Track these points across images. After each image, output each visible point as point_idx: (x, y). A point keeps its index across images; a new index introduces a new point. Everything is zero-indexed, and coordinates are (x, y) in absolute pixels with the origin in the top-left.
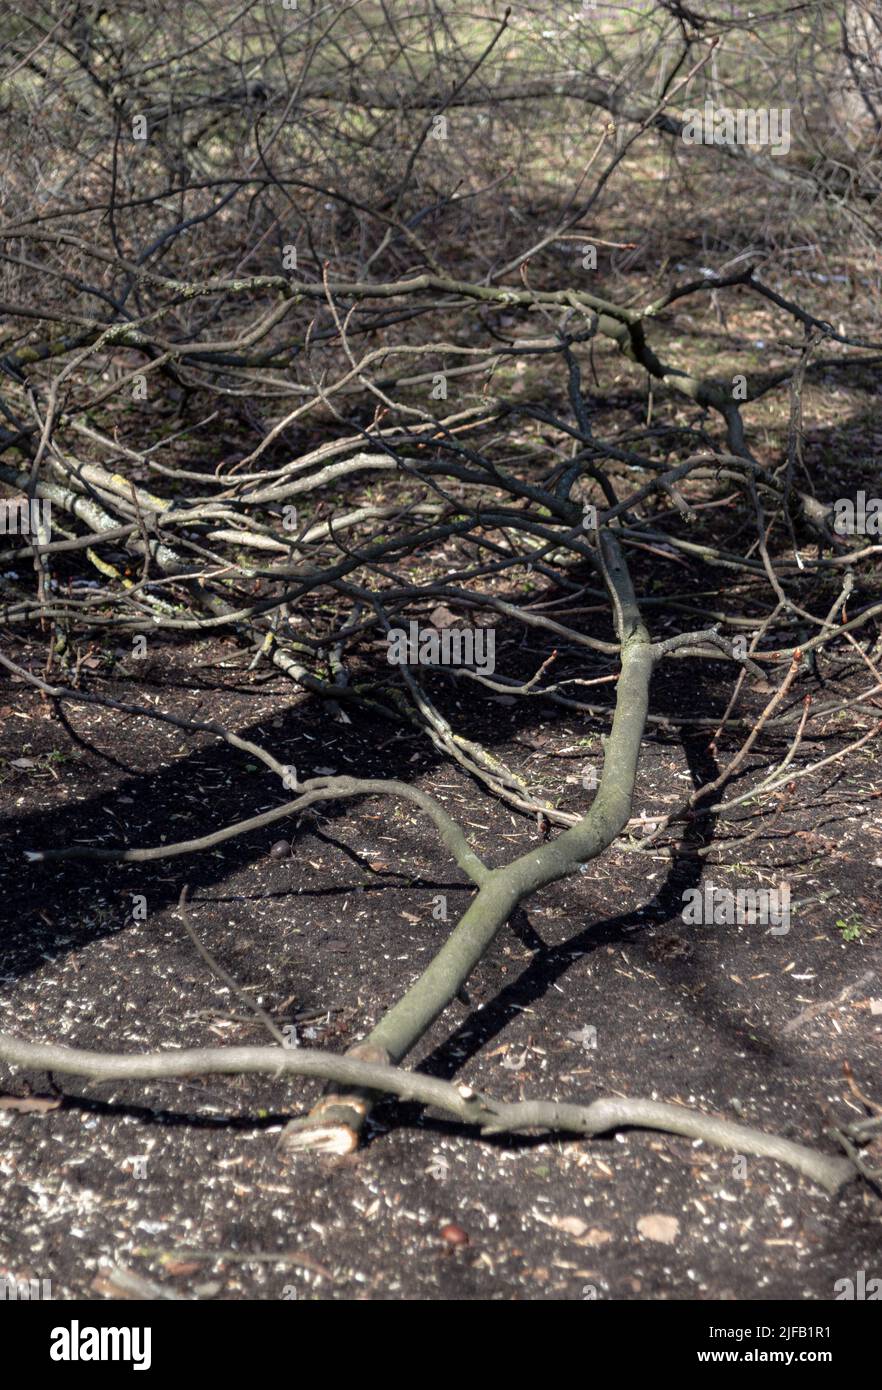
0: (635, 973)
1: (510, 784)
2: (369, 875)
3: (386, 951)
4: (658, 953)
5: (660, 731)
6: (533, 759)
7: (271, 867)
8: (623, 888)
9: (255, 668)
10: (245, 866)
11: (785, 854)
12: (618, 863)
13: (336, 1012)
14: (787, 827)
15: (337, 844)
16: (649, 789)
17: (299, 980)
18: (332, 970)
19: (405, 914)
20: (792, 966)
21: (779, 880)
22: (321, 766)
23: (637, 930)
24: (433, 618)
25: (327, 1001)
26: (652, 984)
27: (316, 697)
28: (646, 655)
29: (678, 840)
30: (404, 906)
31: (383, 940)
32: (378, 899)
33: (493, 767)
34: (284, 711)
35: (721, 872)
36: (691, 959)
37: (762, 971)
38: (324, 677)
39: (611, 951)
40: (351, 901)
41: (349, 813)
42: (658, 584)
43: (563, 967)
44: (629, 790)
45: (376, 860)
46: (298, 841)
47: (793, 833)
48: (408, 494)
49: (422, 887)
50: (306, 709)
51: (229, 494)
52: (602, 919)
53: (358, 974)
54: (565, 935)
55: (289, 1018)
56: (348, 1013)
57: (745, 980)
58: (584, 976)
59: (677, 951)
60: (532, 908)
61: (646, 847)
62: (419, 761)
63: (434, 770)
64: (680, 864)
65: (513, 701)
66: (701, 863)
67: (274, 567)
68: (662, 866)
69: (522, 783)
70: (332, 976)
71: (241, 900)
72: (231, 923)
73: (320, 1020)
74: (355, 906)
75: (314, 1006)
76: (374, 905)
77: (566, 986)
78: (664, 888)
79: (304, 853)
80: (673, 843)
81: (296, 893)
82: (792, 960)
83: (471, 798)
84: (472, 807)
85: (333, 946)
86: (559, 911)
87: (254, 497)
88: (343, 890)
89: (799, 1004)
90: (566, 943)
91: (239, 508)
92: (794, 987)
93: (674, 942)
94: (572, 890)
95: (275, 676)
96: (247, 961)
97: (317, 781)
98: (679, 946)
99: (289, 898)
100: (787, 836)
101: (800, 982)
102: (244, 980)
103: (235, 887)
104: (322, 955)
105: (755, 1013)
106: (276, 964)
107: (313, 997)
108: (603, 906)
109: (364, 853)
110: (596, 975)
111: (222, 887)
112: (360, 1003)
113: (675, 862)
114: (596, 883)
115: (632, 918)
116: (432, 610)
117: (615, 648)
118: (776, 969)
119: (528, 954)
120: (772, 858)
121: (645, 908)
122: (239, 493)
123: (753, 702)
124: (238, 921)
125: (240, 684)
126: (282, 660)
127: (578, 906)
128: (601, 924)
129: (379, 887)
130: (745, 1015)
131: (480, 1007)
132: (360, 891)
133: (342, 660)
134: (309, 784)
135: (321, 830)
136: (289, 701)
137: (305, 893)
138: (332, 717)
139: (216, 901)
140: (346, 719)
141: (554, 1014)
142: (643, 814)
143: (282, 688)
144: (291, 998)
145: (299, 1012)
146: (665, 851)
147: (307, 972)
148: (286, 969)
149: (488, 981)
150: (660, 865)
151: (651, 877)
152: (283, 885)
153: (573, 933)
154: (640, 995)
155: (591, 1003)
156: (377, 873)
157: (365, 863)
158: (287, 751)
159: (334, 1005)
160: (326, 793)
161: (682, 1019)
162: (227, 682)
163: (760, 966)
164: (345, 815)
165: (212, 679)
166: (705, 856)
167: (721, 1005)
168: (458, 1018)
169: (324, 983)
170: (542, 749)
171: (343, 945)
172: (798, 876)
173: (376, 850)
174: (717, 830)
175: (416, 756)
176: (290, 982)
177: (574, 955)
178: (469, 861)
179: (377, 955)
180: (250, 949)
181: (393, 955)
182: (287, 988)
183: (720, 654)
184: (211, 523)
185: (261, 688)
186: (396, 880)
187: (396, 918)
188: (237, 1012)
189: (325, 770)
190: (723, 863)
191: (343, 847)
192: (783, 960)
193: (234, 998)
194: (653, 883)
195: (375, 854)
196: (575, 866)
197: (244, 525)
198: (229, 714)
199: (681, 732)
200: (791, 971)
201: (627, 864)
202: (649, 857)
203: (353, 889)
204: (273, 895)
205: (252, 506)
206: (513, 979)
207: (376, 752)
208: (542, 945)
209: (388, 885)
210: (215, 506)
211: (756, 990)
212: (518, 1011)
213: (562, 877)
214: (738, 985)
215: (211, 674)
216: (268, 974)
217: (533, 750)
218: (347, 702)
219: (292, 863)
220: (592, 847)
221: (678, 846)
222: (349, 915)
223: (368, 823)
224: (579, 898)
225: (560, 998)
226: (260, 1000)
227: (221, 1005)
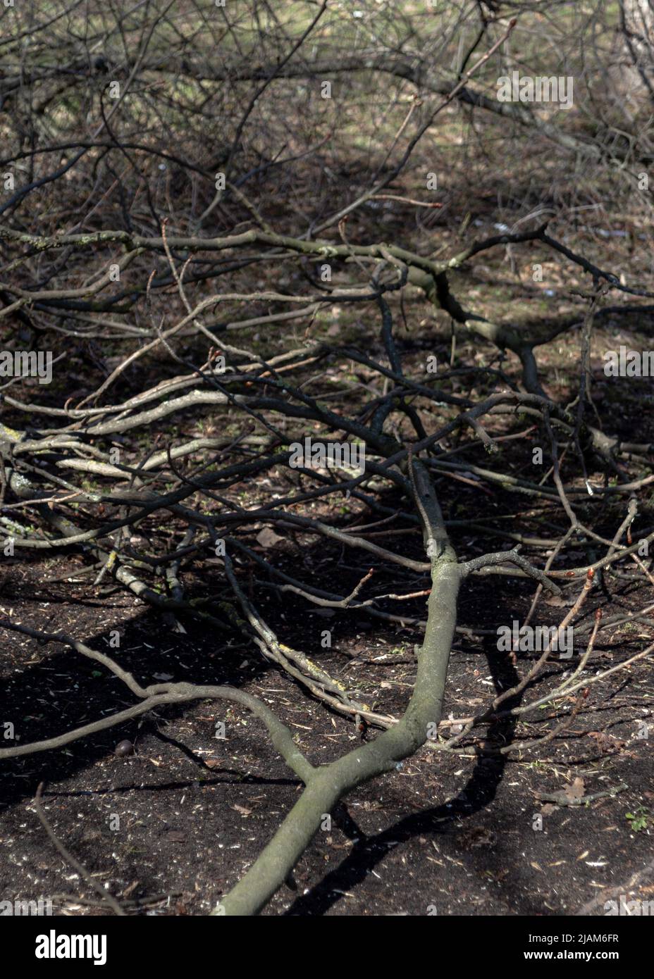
0: (445, 860)
1: (330, 689)
2: (204, 771)
3: (220, 841)
4: (466, 842)
5: (465, 641)
6: (350, 666)
7: (115, 764)
8: (433, 783)
9: (100, 583)
10: (93, 763)
11: (578, 752)
12: (428, 760)
13: (175, 896)
14: (580, 728)
15: (175, 743)
16: (456, 693)
17: (142, 867)
18: (172, 858)
19: (237, 807)
20: (586, 854)
21: (573, 776)
22: (160, 672)
23: (446, 822)
24: (259, 538)
25: (167, 886)
26: (460, 871)
27: (155, 608)
28: (454, 573)
29: (483, 739)
30: (236, 799)
31: (218, 831)
32: (211, 793)
33: (315, 674)
34: (126, 622)
35: (521, 769)
36: (495, 848)
37: (559, 859)
38: (162, 591)
39: (423, 840)
40: (188, 795)
41: (186, 715)
42: (461, 508)
43: (379, 856)
44: (440, 695)
45: (210, 758)
46: (140, 740)
47: (586, 733)
48: (236, 426)
49: (252, 783)
50: (145, 621)
51: (76, 426)
52: (415, 811)
53: (195, 862)
54: (381, 826)
55: (133, 902)
56: (187, 897)
57: (544, 867)
58: (399, 863)
59: (483, 840)
60: (351, 801)
61: (454, 746)
62: (248, 668)
63: (262, 676)
64: (484, 761)
65: (332, 613)
66: (504, 760)
67: (116, 492)
68: (468, 763)
69: (341, 688)
70: (172, 864)
71: (89, 794)
72: (80, 815)
73: (161, 904)
74: (191, 800)
75: (155, 891)
76: (210, 798)
77: (383, 872)
78: (470, 782)
79: (145, 751)
80: (477, 743)
81: (138, 788)
82: (587, 848)
83: (296, 701)
84: (296, 710)
85: (173, 836)
86: (376, 804)
87: (100, 429)
88: (181, 785)
89: (592, 888)
90: (383, 834)
91: (85, 438)
92: (588, 873)
93: (480, 833)
94: (388, 785)
95: (118, 591)
96: (95, 850)
97: (158, 687)
98: (484, 836)
99: (132, 792)
100: (580, 736)
101: (593, 869)
102: (92, 867)
103: (83, 782)
104: (162, 845)
105: (554, 897)
106: (121, 852)
107: (155, 883)
108: (415, 799)
109: (200, 752)
110: (410, 862)
111: (71, 782)
112: (198, 888)
113: (479, 759)
114: (408, 778)
115: (442, 810)
116: (258, 531)
117: (425, 566)
118: (571, 857)
119: (349, 843)
120: (567, 756)
121: (453, 802)
122: (85, 425)
123: (547, 615)
124: (86, 814)
125: (86, 597)
126: (125, 576)
127: (393, 799)
128: (413, 815)
129: (213, 782)
130: (544, 899)
131: (306, 891)
132: (196, 786)
133: (178, 576)
134: (151, 690)
135: (160, 730)
136: (130, 613)
137: (146, 787)
138: (170, 627)
139: (66, 795)
140: (182, 630)
141: (372, 898)
142: (451, 717)
143: (124, 602)
144: (135, 884)
145: (142, 896)
146: (471, 749)
147: (148, 859)
148: (130, 857)
149: (313, 868)
150: (466, 762)
151: (458, 773)
152: (127, 780)
153: (389, 825)
154: (449, 881)
155: (406, 888)
156: (211, 770)
157: (200, 761)
158: (129, 659)
159: (174, 890)
160: (167, 698)
161: (488, 903)
162: (74, 596)
163: (557, 854)
164: (182, 717)
165: (61, 593)
166: (507, 754)
167: (523, 890)
168: (286, 902)
169: (165, 870)
170: (358, 657)
171: (181, 835)
172: (591, 772)
173: (210, 748)
174: (518, 730)
175: (246, 663)
176: (133, 869)
177: (390, 844)
178: (297, 760)
179: (212, 844)
180: (97, 839)
181: (227, 844)
182: (131, 874)
183: (520, 572)
184: (59, 453)
185: (105, 602)
186: (229, 776)
187: (229, 810)
188: (86, 897)
189: (164, 676)
190: (523, 761)
191: (180, 746)
192: (578, 849)
193: (83, 884)
194: (460, 778)
195: (209, 752)
196: (392, 764)
197: (89, 454)
198: (76, 625)
199: (483, 642)
200: (585, 859)
201: (437, 761)
202: (456, 755)
203: (190, 784)
204: (117, 790)
205: (95, 437)
206: (336, 866)
207: (210, 660)
208: (361, 835)
209: (221, 781)
210: (64, 437)
211: (554, 876)
212: (340, 896)
213: (378, 774)
214: (537, 871)
215: (59, 588)
216: (114, 861)
217: (351, 657)
218: (182, 614)
219: (134, 760)
220: (407, 746)
221: (482, 745)
222: (186, 808)
223: (203, 724)
224: (394, 792)
225: (377, 883)
226: (107, 885)
227: (71, 890)
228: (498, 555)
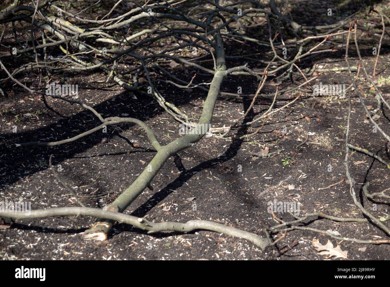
0: (213, 178)
1: (183, 117)
2: (132, 148)
3: (132, 173)
4: (222, 171)
5: (236, 99)
6: (194, 109)
7: (101, 146)
8: (215, 150)
9: (108, 82)
10: (93, 146)
11: (269, 138)
12: (214, 142)
13: (111, 193)
14: (271, 129)
15: (124, 138)
16: (230, 117)
17: (102, 183)
18: (113, 180)
19: (141, 161)
20: (265, 174)
21: (266, 146)
22: (124, 113)
23: (216, 164)
24: (170, 64)
25: (109, 190)
26: (218, 182)
27: (127, 91)
28: (221, 74)
29: (235, 134)
30: (141, 158)
31: (132, 169)
32: (133, 156)
33: (178, 112)
34: (117, 96)
35: (247, 144)
36: (232, 173)
37: (255, 177)
38: (131, 84)
39: (206, 171)
40: (124, 157)
41: (130, 128)
43: (190, 177)
45: (136, 143)
46: (111, 137)
47: (273, 131)
48: (170, 25)
49: (149, 152)
50: (123, 95)
51: (102, 27)
52: (205, 160)
53: (121, 181)
54: (192, 166)
55: (95, 196)
56: (116, 194)
57: (249, 179)
58: (196, 180)
59: (228, 170)
60: (183, 157)
61: (224, 137)
62: (157, 111)
63: (161, 114)
64: (235, 142)
65: (192, 90)
66: (242, 141)
67: (114, 49)
68: (228, 143)
69: (186, 117)
70: (113, 182)
71: (89, 157)
72: (84, 165)
73: (105, 196)
74: (125, 158)
75: (104, 192)
76: (132, 158)
77: (189, 183)
78: (228, 150)
79: (113, 141)
80: (233, 135)
81: (107, 155)
82: (266, 172)
83: (171, 122)
84: (171, 125)
85: (116, 172)
86: (192, 158)
87: (110, 27)
88: (123, 153)
89: (265, 186)
90: (192, 169)
91: (105, 31)
92: (264, 181)
93: (227, 168)
94: (198, 151)
95: (115, 85)
96: (85, 178)
97: (109, 118)
98: (229, 169)
99: (104, 156)
100: (271, 132)
101: (267, 180)
102: (83, 184)
103: (89, 153)
104: (111, 175)
105: (250, 190)
106: (95, 178)
107: (105, 189)
108: (207, 156)
109: (132, 141)
110: (200, 179)
111: (84, 153)
112: (120, 190)
113: (233, 141)
114: (206, 149)
115: (216, 160)
116: (170, 62)
118: (260, 176)
119: (179, 173)
120: (265, 139)
121: (221, 157)
122: (105, 26)
124: (86, 164)
125: (104, 87)
126: (117, 79)
127: (199, 156)
128: (205, 162)
129: (134, 152)
130: (247, 191)
131: (159, 190)
132: (128, 153)
133: (137, 79)
134: (106, 119)
135: (120, 134)
136: (118, 92)
137: (110, 154)
138: (131, 97)
139: (81, 158)
140: (136, 98)
141: (184, 192)
142: (224, 126)
143: (117, 88)
144: (98, 189)
145: (100, 194)
146: (230, 138)
147: (105, 181)
148: (98, 180)
149: (164, 182)
150: (228, 142)
151: (225, 146)
152: (103, 152)
153: (195, 165)
154: (213, 185)
155: (197, 188)
156: (135, 147)
157: (132, 144)
158: (114, 109)
159: (111, 191)
160: (111, 122)
161: (225, 193)
162: (99, 87)
163: (255, 175)
164: (128, 129)
165: (95, 86)
166: (243, 139)
167: (240, 188)
168: (151, 195)
169: (110, 184)
170: (197, 106)
171: (119, 171)
172: (272, 145)
173: (136, 140)
174: (248, 131)
175: (156, 109)
176: (98, 184)
177: (194, 173)
178: (155, 144)
179: (129, 174)
180: (87, 173)
181: (134, 174)
182: (97, 186)
184: (97, 36)
185: (110, 89)
186: (141, 150)
187: (138, 162)
188: (79, 194)
189: (126, 115)
190: (249, 141)
191: (126, 139)
192: (263, 172)
193: (79, 189)
194: (225, 148)
195: (136, 141)
196: (190, 144)
197: (105, 36)
198: (98, 97)
199: (243, 99)
200: (265, 176)
201: (217, 142)
202: (225, 140)
203: (126, 153)
204: (99, 156)
205: (107, 30)
206: (173, 181)
207: (144, 108)
208: (184, 169)
209: (138, 151)
210: (97, 30)
211: (252, 183)
212: (172, 192)
213: (186, 148)
214: (246, 181)
215: (95, 84)
216: (91, 181)
217: (195, 106)
218: (136, 92)
219: (108, 145)
220: (196, 137)
221: (235, 136)
222: (124, 160)
223: (136, 131)
224: (200, 154)
225: (187, 187)
226: (87, 190)
227: (74, 192)
228: (239, 67)
